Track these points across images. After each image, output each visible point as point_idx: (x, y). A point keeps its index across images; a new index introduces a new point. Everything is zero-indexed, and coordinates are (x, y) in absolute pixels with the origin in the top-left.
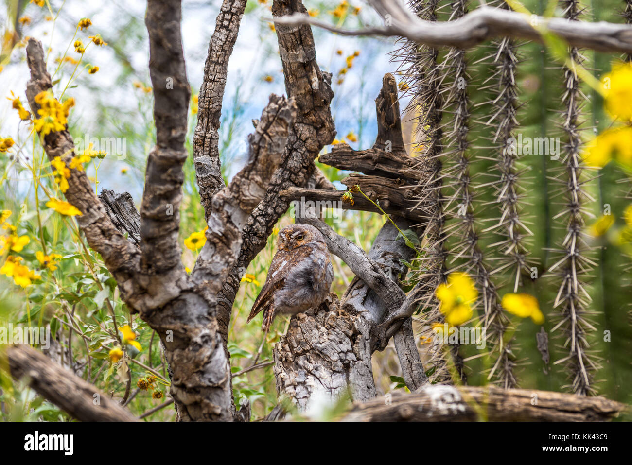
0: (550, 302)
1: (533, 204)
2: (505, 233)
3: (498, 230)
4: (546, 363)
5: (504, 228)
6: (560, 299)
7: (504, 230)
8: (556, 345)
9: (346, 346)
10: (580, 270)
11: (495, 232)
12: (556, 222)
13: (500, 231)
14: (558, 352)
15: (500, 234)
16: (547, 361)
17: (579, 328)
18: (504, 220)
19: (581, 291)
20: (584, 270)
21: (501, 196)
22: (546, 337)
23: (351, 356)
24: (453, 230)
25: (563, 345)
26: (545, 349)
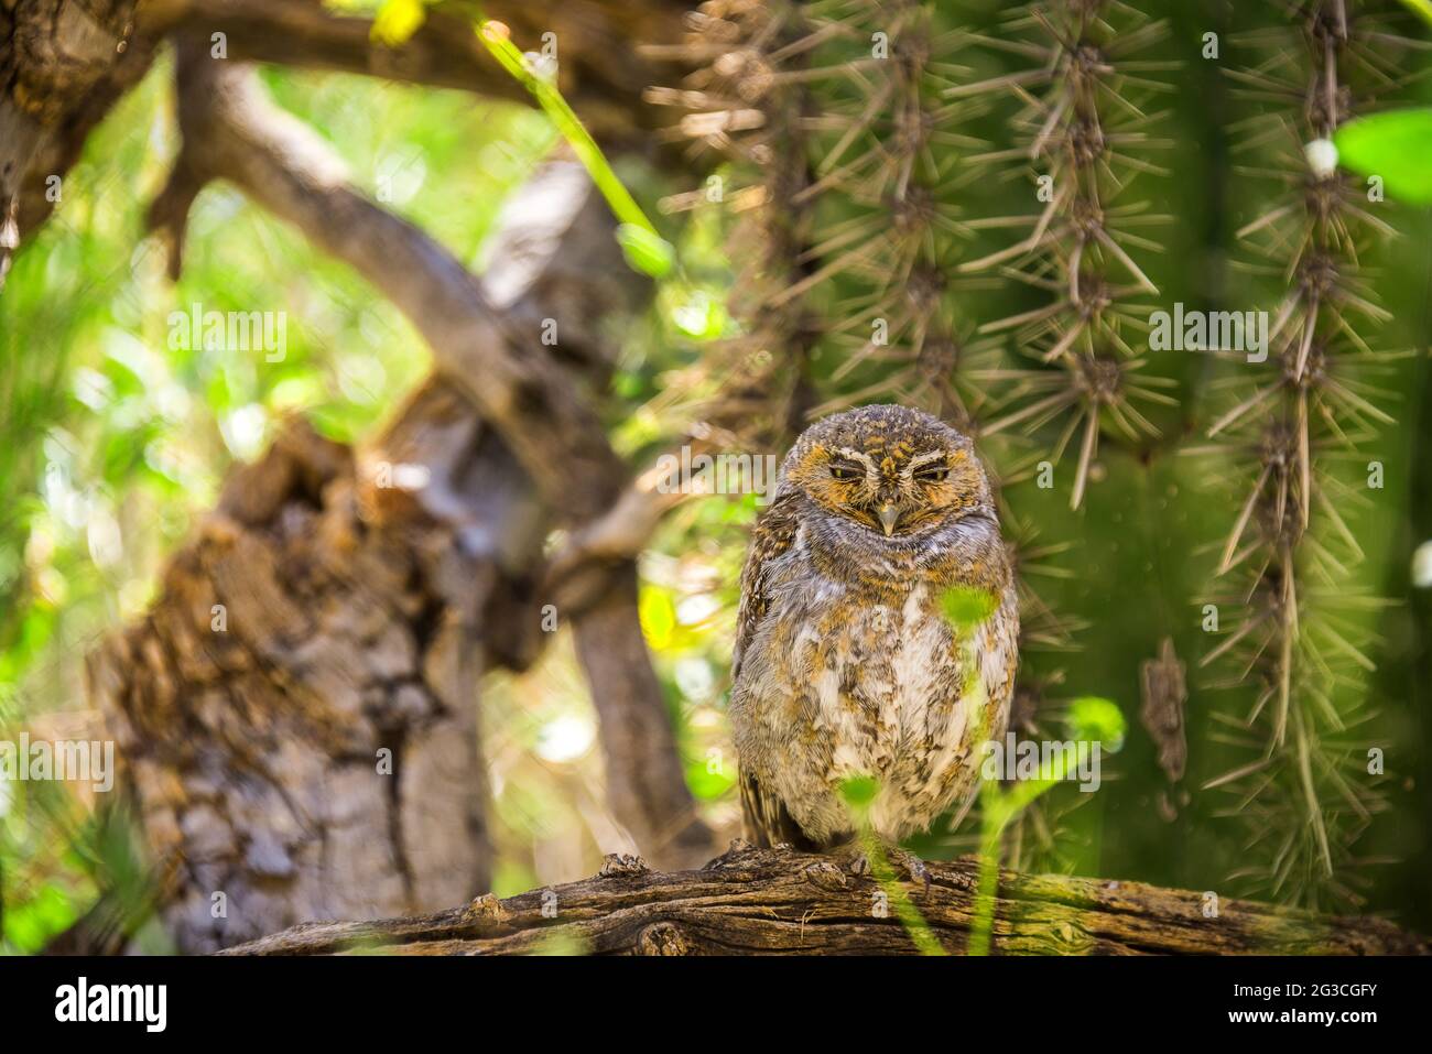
0: (1203, 549)
1: (1162, 171)
2: (1050, 276)
3: (1024, 262)
4: (1174, 776)
5: (1047, 256)
6: (1242, 544)
7: (1046, 267)
8: (1216, 715)
9: (393, 658)
10: (1328, 433)
11: (1012, 271)
12: (1249, 245)
13: (1031, 268)
14: (1221, 738)
15: (1032, 279)
16: (1176, 767)
17: (1306, 653)
18: (1051, 226)
19: (1325, 515)
20: (1342, 437)
21: (1046, 135)
22: (1179, 676)
23: (410, 698)
24: (852, 246)
25: (1244, 715)
26: (1174, 721)
